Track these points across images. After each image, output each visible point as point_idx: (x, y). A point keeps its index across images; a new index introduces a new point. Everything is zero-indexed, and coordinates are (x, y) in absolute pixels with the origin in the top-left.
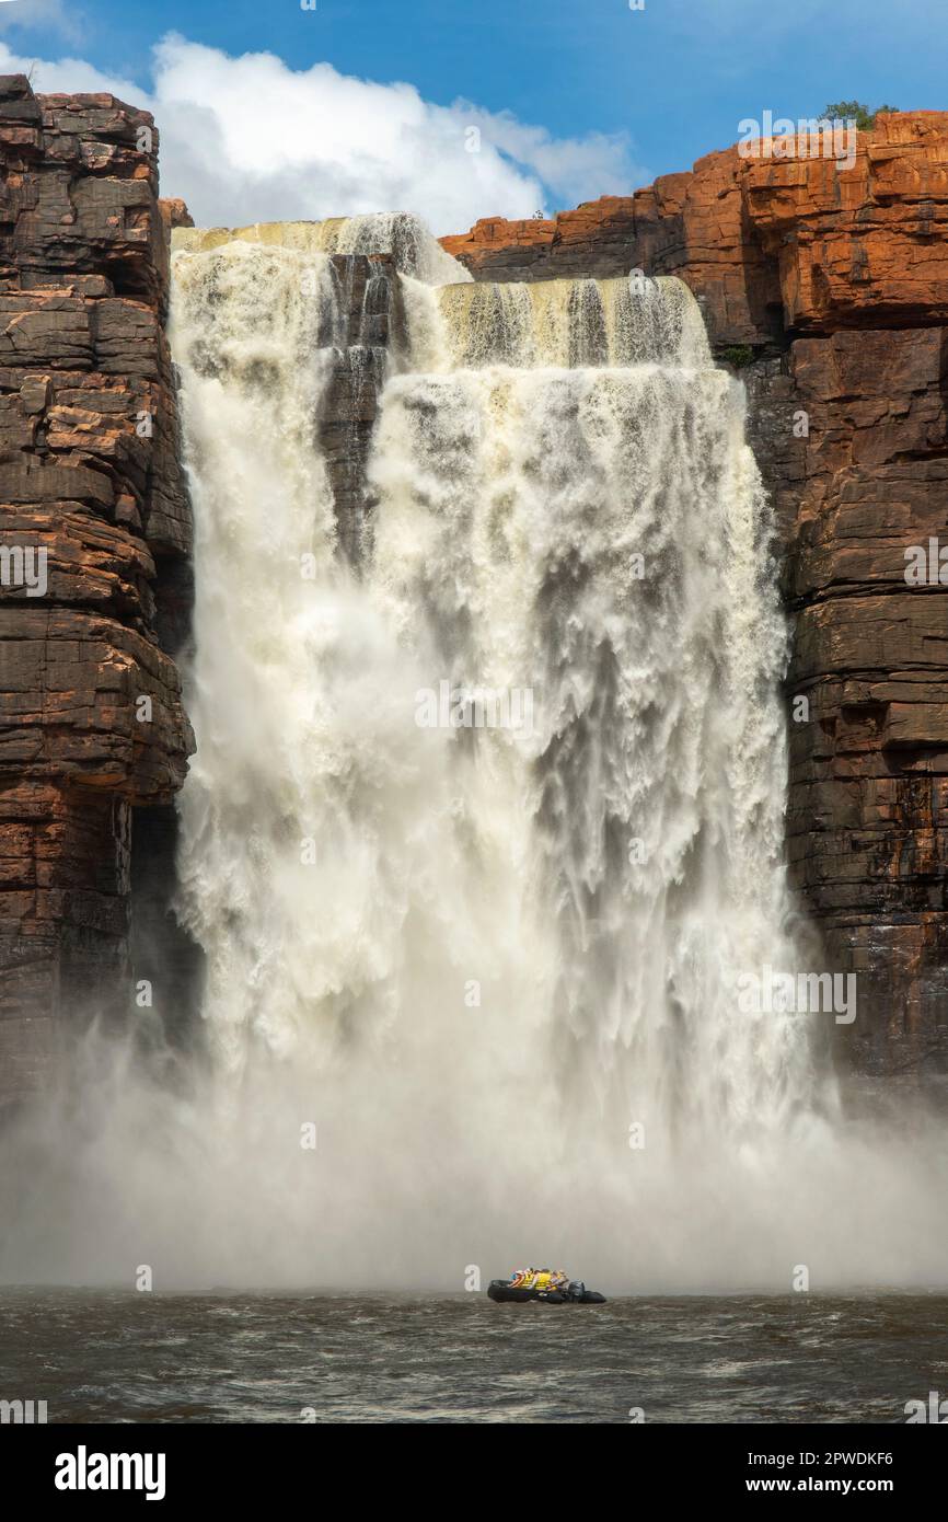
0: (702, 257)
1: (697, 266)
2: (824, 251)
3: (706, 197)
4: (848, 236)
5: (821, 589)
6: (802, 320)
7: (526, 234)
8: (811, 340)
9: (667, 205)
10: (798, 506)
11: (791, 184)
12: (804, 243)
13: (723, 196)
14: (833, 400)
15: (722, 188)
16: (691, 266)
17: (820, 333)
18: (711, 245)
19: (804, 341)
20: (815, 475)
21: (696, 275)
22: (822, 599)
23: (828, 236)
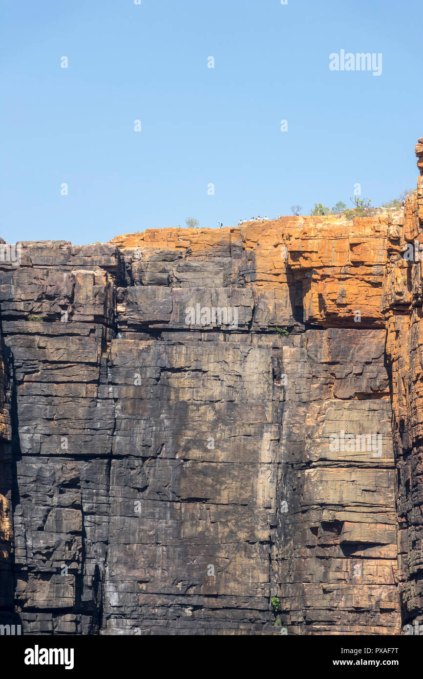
0: (264, 278)
1: (261, 283)
2: (325, 287)
3: (267, 245)
4: (336, 280)
5: (314, 462)
6: (312, 319)
7: (172, 239)
8: (316, 331)
9: (247, 242)
10: (305, 415)
11: (310, 250)
12: (315, 281)
13: (276, 246)
14: (326, 363)
15: (276, 241)
16: (258, 283)
17: (320, 327)
18: (269, 272)
19: (313, 331)
20: (314, 401)
21: (260, 287)
22: (314, 467)
23: (328, 279)
